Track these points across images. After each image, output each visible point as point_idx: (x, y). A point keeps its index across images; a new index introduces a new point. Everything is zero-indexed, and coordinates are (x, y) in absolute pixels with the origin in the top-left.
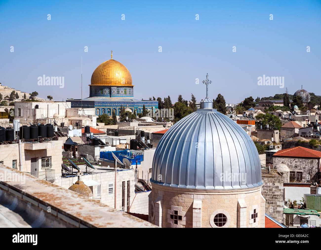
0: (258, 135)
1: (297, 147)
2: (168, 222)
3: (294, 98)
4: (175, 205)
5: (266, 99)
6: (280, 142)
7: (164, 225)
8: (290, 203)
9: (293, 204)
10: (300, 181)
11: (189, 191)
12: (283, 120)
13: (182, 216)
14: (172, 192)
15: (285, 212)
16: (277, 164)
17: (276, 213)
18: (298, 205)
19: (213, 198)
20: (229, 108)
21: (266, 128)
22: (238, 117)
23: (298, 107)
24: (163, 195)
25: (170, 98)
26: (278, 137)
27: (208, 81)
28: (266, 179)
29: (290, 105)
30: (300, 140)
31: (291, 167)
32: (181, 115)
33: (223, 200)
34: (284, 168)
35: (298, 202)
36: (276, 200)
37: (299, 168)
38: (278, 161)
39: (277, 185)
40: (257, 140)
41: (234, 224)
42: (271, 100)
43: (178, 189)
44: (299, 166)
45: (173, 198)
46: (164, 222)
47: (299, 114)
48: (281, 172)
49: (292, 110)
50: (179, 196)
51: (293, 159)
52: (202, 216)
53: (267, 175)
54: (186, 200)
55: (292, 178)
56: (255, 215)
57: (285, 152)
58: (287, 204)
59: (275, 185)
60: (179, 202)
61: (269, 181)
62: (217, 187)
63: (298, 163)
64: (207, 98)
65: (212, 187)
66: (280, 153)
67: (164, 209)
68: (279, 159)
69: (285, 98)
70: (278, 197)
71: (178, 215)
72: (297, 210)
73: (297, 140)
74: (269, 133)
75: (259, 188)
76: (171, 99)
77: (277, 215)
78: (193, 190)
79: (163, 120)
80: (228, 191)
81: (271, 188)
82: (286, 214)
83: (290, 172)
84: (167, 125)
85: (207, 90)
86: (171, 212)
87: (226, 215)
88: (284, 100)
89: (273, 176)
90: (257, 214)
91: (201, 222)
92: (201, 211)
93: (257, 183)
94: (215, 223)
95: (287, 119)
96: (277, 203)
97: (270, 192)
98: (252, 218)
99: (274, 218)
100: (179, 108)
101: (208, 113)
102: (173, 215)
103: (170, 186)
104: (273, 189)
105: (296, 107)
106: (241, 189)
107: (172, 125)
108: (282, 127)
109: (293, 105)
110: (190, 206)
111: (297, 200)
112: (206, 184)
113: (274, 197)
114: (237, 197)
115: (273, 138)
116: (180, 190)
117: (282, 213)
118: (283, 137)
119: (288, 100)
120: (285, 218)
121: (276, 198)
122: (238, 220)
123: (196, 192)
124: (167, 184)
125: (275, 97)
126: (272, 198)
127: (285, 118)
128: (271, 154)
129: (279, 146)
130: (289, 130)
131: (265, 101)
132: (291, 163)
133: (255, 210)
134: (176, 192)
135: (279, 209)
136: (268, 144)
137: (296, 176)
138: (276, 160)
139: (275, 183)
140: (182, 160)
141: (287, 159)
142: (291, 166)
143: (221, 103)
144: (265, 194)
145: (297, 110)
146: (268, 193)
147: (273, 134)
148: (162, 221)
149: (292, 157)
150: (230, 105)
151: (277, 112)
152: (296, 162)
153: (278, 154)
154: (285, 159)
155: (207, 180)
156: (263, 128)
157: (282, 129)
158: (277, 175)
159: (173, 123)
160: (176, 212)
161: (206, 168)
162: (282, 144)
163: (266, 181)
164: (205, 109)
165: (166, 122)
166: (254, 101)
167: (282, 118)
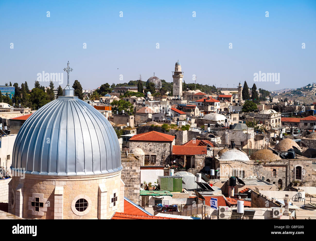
0: (114, 120)
1: (151, 132)
2: (29, 209)
3: (148, 85)
4: (36, 192)
5: (121, 85)
6: (135, 127)
7: (24, 212)
8: (145, 185)
9: (148, 186)
10: (154, 164)
11: (51, 177)
12: (137, 106)
13: (43, 203)
14: (33, 180)
15: (141, 194)
16: (133, 148)
17: (133, 196)
18: (153, 187)
19: (74, 184)
20: (86, 94)
21: (122, 113)
22: (95, 103)
23: (151, 93)
24: (24, 183)
25: (27, 83)
26: (133, 122)
27: (69, 68)
28: (124, 163)
29: (143, 91)
30: (153, 125)
31: (145, 151)
32: (39, 101)
33: (85, 185)
34: (140, 152)
35: (153, 184)
36: (133, 183)
37: (153, 151)
38: (134, 145)
39: (134, 169)
40: (114, 125)
41: (95, 208)
42: (125, 86)
43: (40, 177)
44: (153, 149)
45: (35, 185)
46: (25, 210)
47: (152, 100)
48: (137, 156)
49: (146, 96)
50: (40, 183)
51: (148, 143)
52: (63, 202)
53: (125, 159)
54: (48, 187)
55: (147, 161)
56: (114, 198)
57: (140, 136)
58: (143, 186)
59: (133, 169)
60: (40, 189)
61: (127, 165)
62: (79, 173)
63: (152, 147)
64: (69, 85)
65: (73, 174)
66: (136, 138)
67: (24, 197)
68: (135, 143)
69: (139, 84)
70: (135, 180)
71: (40, 202)
72: (152, 192)
73: (150, 125)
74: (125, 119)
75: (119, 173)
76: (28, 85)
77: (134, 197)
78: (55, 177)
79: (20, 106)
80: (90, 177)
81: (128, 172)
82: (142, 195)
83: (145, 155)
84: (24, 111)
85: (68, 78)
86: (33, 200)
87: (87, 200)
88: (138, 87)
89: (131, 160)
90: (117, 197)
91: (63, 208)
92: (63, 197)
93: (117, 168)
94: (76, 208)
95: (141, 104)
96: (134, 185)
97: (127, 175)
98: (112, 202)
99: (131, 200)
100: (37, 94)
101: (69, 101)
102: (34, 202)
103: (32, 173)
104: (130, 173)
105: (149, 93)
106: (102, 174)
107: (29, 111)
108: (137, 112)
109: (146, 92)
110: (51, 192)
111: (152, 182)
112: (68, 170)
113: (132, 180)
114: (98, 183)
115: (128, 123)
116: (42, 177)
117: (138, 195)
118: (138, 122)
119: (142, 87)
120: (141, 200)
121: (133, 181)
122: (99, 204)
123: (58, 179)
124: (29, 172)
125: (129, 83)
126: (130, 181)
127: (139, 104)
128: (127, 138)
129: (134, 130)
130: (143, 116)
131: (120, 87)
132: (146, 147)
133: (115, 194)
134: (38, 179)
135: (135, 191)
136: (124, 129)
137: (150, 159)
138: (132, 144)
139: (132, 167)
140: (44, 148)
141: (142, 143)
142: (146, 149)
143: (78, 89)
144: (123, 177)
145: (150, 96)
146: (125, 176)
147: (128, 120)
148: (23, 209)
149: (147, 141)
150: (87, 91)
151: (131, 98)
152: (150, 146)
153: (134, 138)
154: (140, 143)
155: (68, 166)
156: (119, 114)
157: (136, 115)
158: (134, 159)
159: (30, 109)
160: (37, 199)
161: (68, 155)
162: (137, 129)
163: (124, 166)
164: (66, 96)
165: (24, 108)
166: (110, 87)
167: (136, 104)
